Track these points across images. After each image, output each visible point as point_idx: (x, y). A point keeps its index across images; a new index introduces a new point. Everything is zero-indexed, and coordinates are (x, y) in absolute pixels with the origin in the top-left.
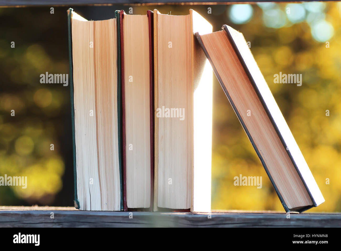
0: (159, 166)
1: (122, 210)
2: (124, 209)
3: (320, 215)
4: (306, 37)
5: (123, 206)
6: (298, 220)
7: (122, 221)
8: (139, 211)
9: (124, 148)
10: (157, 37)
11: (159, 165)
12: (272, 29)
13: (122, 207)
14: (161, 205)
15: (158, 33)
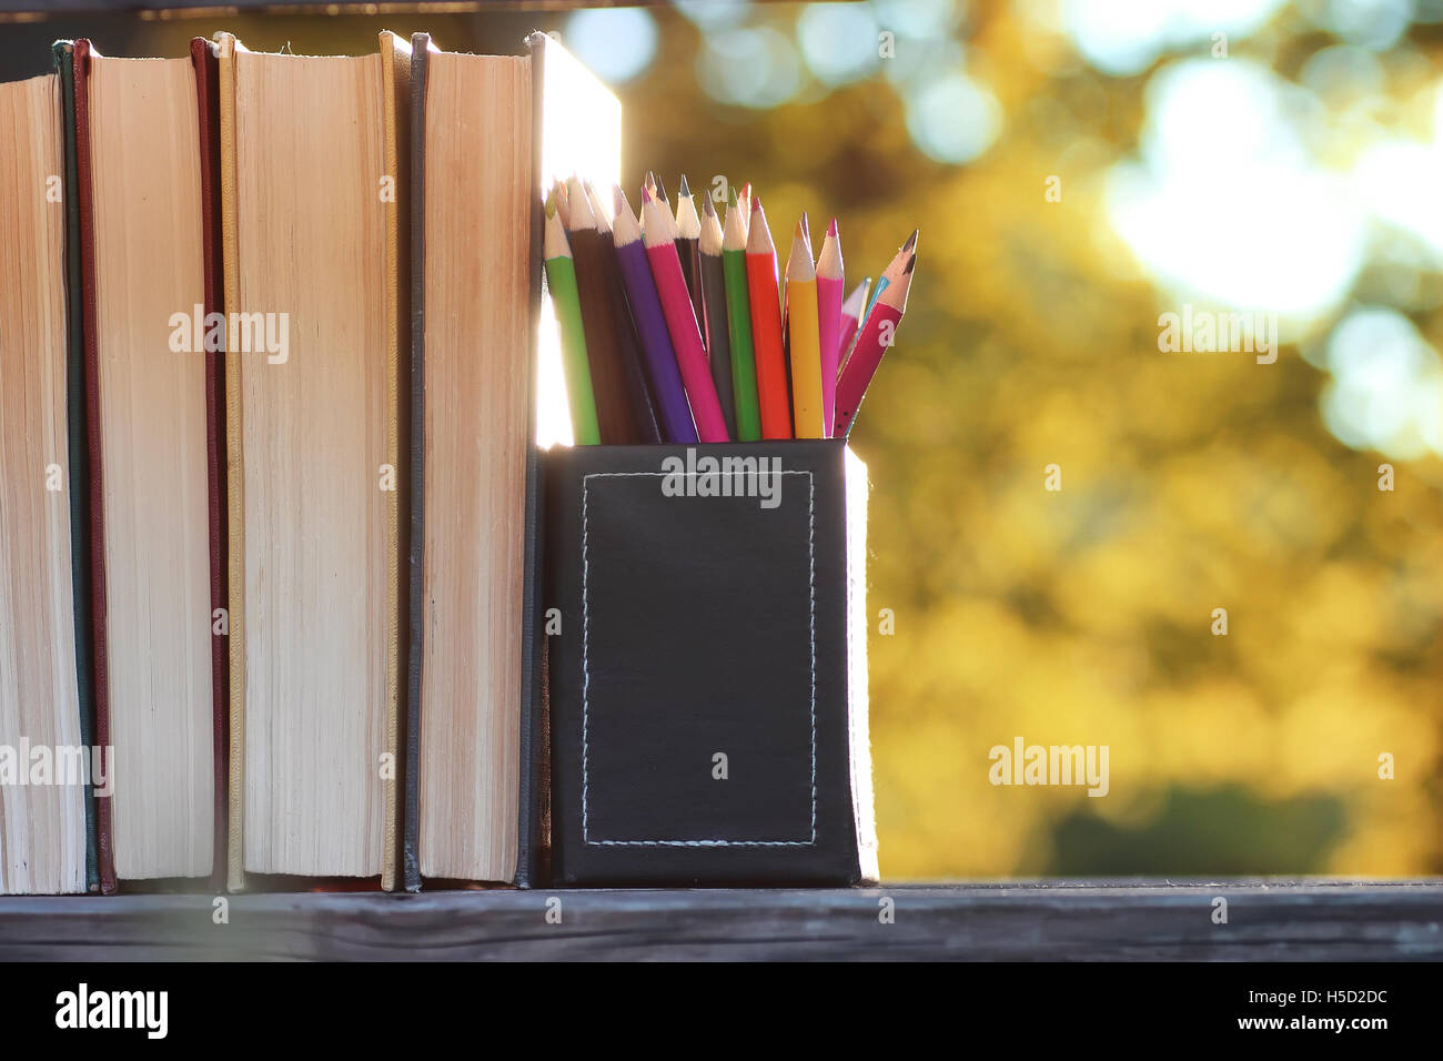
0: (248, 702)
1: (94, 887)
2: (100, 882)
3: (928, 890)
4: (885, 143)
5: (99, 874)
6: (837, 913)
7: (90, 938)
8: (169, 893)
9: (96, 626)
10: (236, 150)
11: (248, 692)
12: (740, 111)
13: (94, 878)
14: (257, 864)
15: (241, 135)
